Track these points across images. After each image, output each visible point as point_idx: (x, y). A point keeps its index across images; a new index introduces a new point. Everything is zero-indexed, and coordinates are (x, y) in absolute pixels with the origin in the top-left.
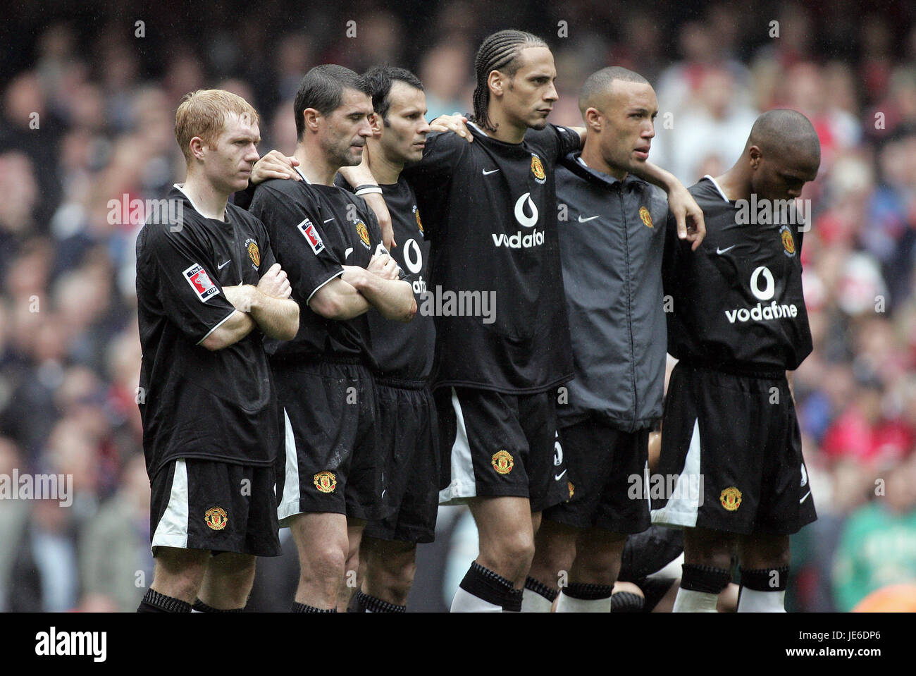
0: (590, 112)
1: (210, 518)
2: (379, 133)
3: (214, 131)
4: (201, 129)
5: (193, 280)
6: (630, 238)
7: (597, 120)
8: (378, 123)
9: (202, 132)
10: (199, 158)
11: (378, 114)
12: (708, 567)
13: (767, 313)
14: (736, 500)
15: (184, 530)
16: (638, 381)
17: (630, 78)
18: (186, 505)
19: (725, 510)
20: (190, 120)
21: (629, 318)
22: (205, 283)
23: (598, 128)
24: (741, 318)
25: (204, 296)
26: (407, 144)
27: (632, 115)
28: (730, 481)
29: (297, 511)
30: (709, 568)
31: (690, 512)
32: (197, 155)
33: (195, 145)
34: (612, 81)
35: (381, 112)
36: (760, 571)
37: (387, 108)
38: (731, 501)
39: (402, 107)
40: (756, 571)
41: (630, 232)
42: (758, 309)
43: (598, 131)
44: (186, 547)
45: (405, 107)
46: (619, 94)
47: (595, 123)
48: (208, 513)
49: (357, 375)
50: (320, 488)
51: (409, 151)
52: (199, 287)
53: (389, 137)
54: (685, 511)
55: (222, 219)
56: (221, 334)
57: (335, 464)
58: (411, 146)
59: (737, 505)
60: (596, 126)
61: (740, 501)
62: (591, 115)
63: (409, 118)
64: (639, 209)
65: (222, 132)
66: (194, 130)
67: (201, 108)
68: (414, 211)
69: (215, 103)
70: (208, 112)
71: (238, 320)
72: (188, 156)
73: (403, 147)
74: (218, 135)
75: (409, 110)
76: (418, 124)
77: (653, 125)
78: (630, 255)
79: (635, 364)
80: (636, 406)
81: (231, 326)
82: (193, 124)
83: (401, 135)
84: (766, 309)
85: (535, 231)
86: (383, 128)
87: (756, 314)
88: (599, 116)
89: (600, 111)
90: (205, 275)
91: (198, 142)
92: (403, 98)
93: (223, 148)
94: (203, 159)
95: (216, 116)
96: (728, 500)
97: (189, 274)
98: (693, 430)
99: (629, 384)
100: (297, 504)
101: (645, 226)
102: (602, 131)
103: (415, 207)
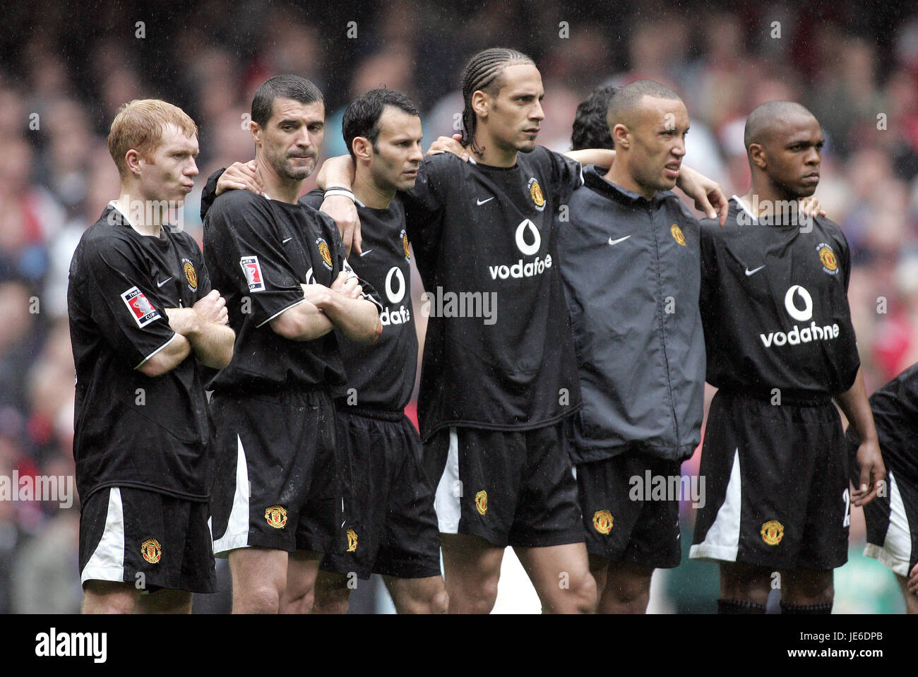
0: (618, 129)
1: (146, 550)
2: (368, 159)
3: (151, 144)
4: (137, 141)
5: (131, 303)
6: (661, 257)
7: (625, 137)
8: (367, 148)
9: (138, 145)
10: (136, 172)
11: (368, 140)
12: (744, 601)
13: (806, 335)
14: (778, 534)
15: (120, 562)
16: (676, 405)
17: (661, 94)
18: (122, 536)
19: (766, 544)
20: (126, 132)
21: (662, 341)
22: (144, 307)
23: (627, 146)
24: (777, 342)
25: (142, 321)
26: (397, 173)
27: (662, 133)
28: (773, 514)
29: (244, 544)
30: (746, 603)
31: (730, 545)
32: (133, 169)
33: (132, 158)
34: (642, 97)
35: (371, 138)
36: (801, 607)
37: (378, 133)
38: (772, 535)
39: (391, 133)
40: (797, 606)
41: (661, 251)
42: (795, 332)
43: (626, 149)
44: (122, 581)
45: (395, 134)
46: (649, 111)
47: (624, 140)
48: (145, 545)
49: (318, 403)
50: (270, 522)
51: (398, 179)
52: (137, 311)
53: (378, 164)
54: (725, 545)
55: (158, 236)
56: (160, 359)
57: (286, 498)
58: (401, 174)
59: (779, 539)
60: (624, 143)
61: (781, 535)
62: (619, 132)
63: (400, 145)
64: (670, 227)
65: (160, 144)
66: (130, 142)
67: (137, 119)
68: (401, 236)
69: (152, 114)
70: (145, 124)
71: (179, 344)
72: (122, 170)
73: (392, 175)
74: (156, 148)
75: (400, 137)
76: (409, 152)
77: (684, 142)
78: (662, 275)
79: (672, 388)
80: (677, 431)
81: (172, 352)
82: (129, 137)
83: (391, 162)
84: (804, 331)
85: (537, 259)
86: (372, 154)
87: (794, 338)
88: (627, 133)
89: (630, 128)
90: (144, 299)
91: (134, 155)
92: (393, 124)
93: (161, 162)
94: (140, 173)
95: (154, 127)
96: (769, 534)
97: (128, 297)
98: (733, 460)
99: (668, 409)
100: (246, 536)
101: (677, 244)
102: (631, 149)
103: (403, 231)
